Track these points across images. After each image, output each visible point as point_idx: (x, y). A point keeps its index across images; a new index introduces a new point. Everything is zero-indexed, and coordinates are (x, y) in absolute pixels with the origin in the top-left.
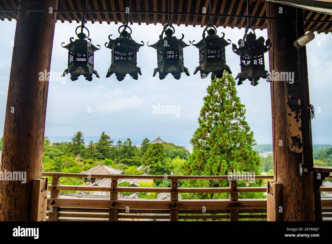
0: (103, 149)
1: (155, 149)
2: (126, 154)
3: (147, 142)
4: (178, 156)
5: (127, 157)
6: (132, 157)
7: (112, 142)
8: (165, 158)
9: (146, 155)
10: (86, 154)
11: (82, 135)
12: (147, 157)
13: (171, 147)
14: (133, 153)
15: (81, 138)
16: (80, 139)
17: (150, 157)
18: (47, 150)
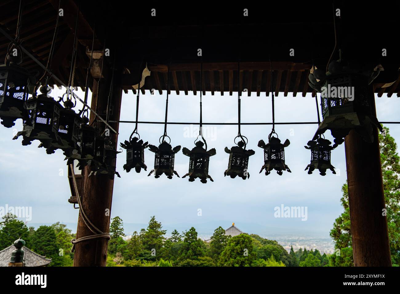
0: (152, 244)
1: (239, 245)
2: (189, 253)
3: (222, 233)
4: (272, 256)
5: (191, 257)
6: (199, 258)
7: (164, 232)
8: (256, 259)
9: (225, 254)
10: (127, 252)
11: (121, 222)
12: (228, 257)
13: (256, 242)
14: (200, 251)
15: (119, 227)
16: (118, 229)
17: (232, 258)
18: (66, 245)
